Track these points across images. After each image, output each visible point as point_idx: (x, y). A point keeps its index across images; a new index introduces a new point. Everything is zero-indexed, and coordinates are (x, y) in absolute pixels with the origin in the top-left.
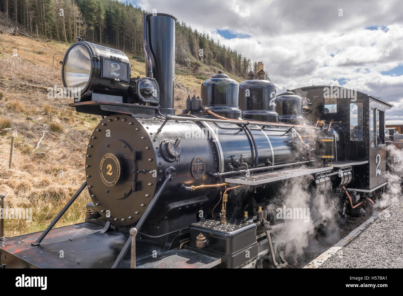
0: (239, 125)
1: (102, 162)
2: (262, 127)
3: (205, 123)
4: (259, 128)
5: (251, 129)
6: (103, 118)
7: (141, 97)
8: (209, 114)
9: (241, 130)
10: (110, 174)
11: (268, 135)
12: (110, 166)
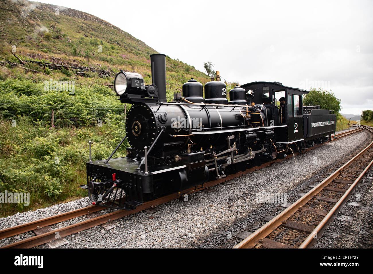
0: (201, 106)
1: (133, 125)
2: (216, 107)
3: (182, 106)
4: (214, 107)
5: (208, 108)
6: (132, 105)
7: (149, 94)
8: (185, 101)
9: (203, 109)
10: (137, 130)
11: (219, 111)
12: (136, 127)
